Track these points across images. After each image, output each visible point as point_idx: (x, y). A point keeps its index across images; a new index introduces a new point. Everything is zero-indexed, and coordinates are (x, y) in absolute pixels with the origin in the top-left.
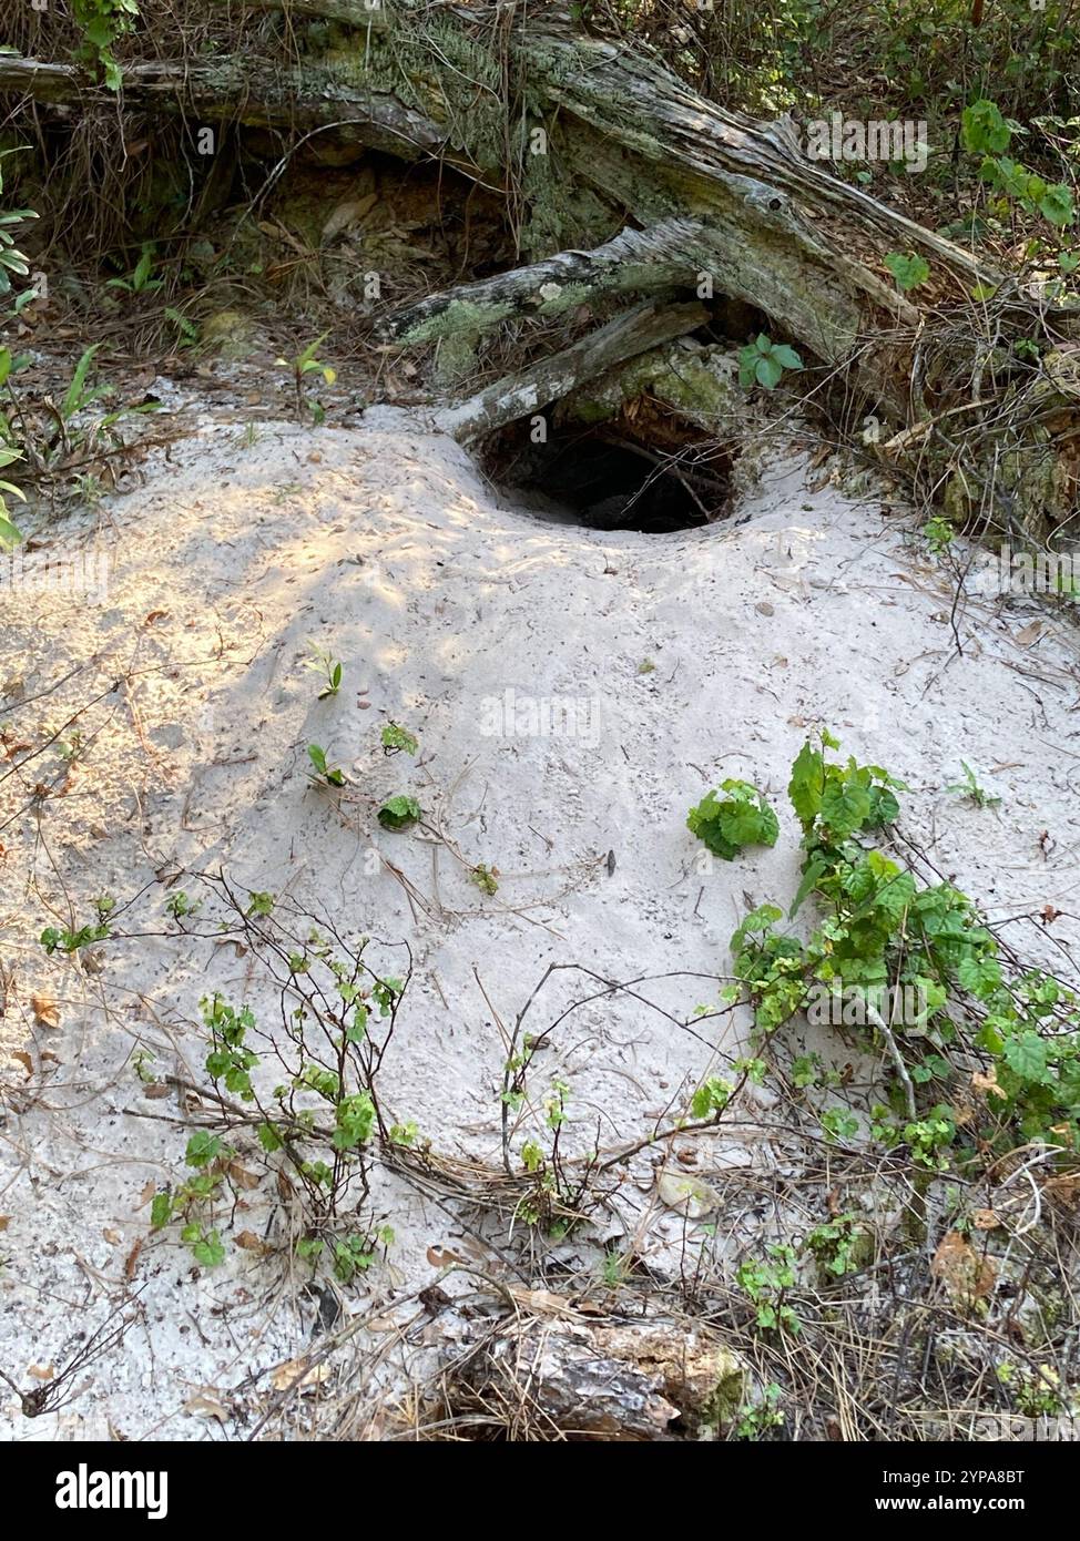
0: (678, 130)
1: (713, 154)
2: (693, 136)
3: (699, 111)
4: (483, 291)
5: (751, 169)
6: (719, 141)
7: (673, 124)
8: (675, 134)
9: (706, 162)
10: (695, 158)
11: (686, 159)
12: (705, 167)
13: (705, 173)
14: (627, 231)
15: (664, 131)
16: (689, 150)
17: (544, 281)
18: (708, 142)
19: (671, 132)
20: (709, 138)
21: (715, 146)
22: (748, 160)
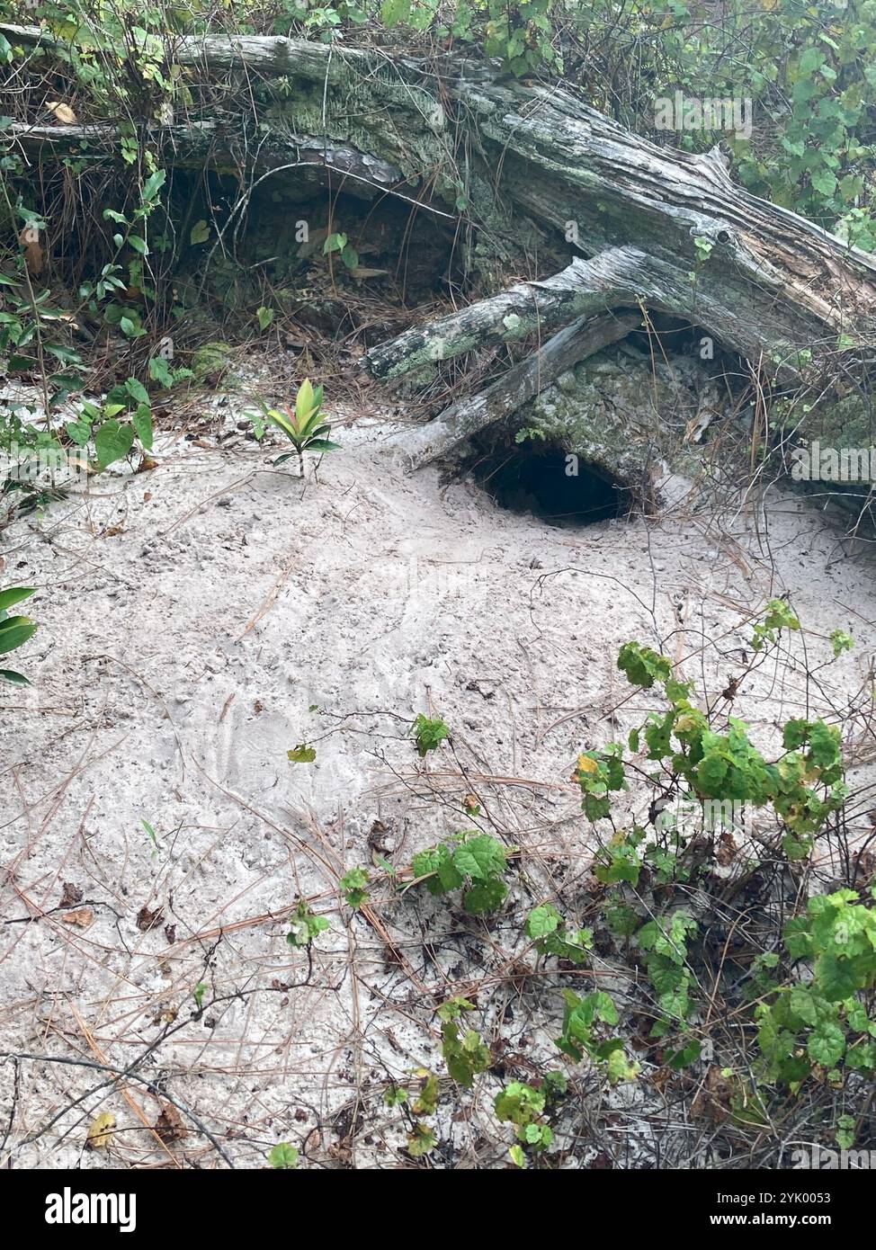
0: (617, 166)
1: (652, 187)
2: (631, 171)
3: (633, 147)
4: (452, 325)
5: (691, 202)
6: (656, 175)
7: (612, 160)
8: (615, 169)
9: (647, 195)
10: (634, 191)
11: (625, 192)
12: (649, 202)
13: (647, 206)
14: (577, 261)
15: (603, 167)
16: (628, 184)
17: (506, 313)
18: (646, 177)
19: (610, 168)
20: (647, 173)
21: (653, 180)
22: (687, 193)
